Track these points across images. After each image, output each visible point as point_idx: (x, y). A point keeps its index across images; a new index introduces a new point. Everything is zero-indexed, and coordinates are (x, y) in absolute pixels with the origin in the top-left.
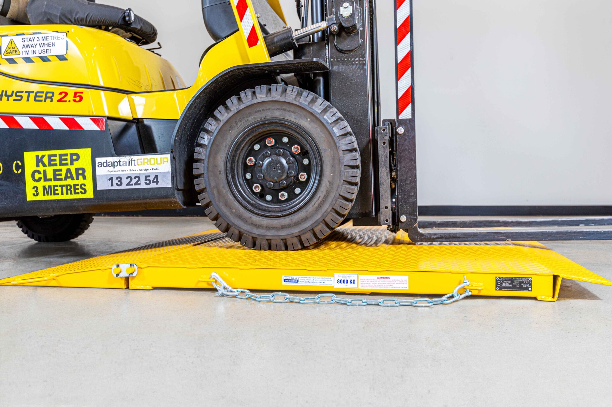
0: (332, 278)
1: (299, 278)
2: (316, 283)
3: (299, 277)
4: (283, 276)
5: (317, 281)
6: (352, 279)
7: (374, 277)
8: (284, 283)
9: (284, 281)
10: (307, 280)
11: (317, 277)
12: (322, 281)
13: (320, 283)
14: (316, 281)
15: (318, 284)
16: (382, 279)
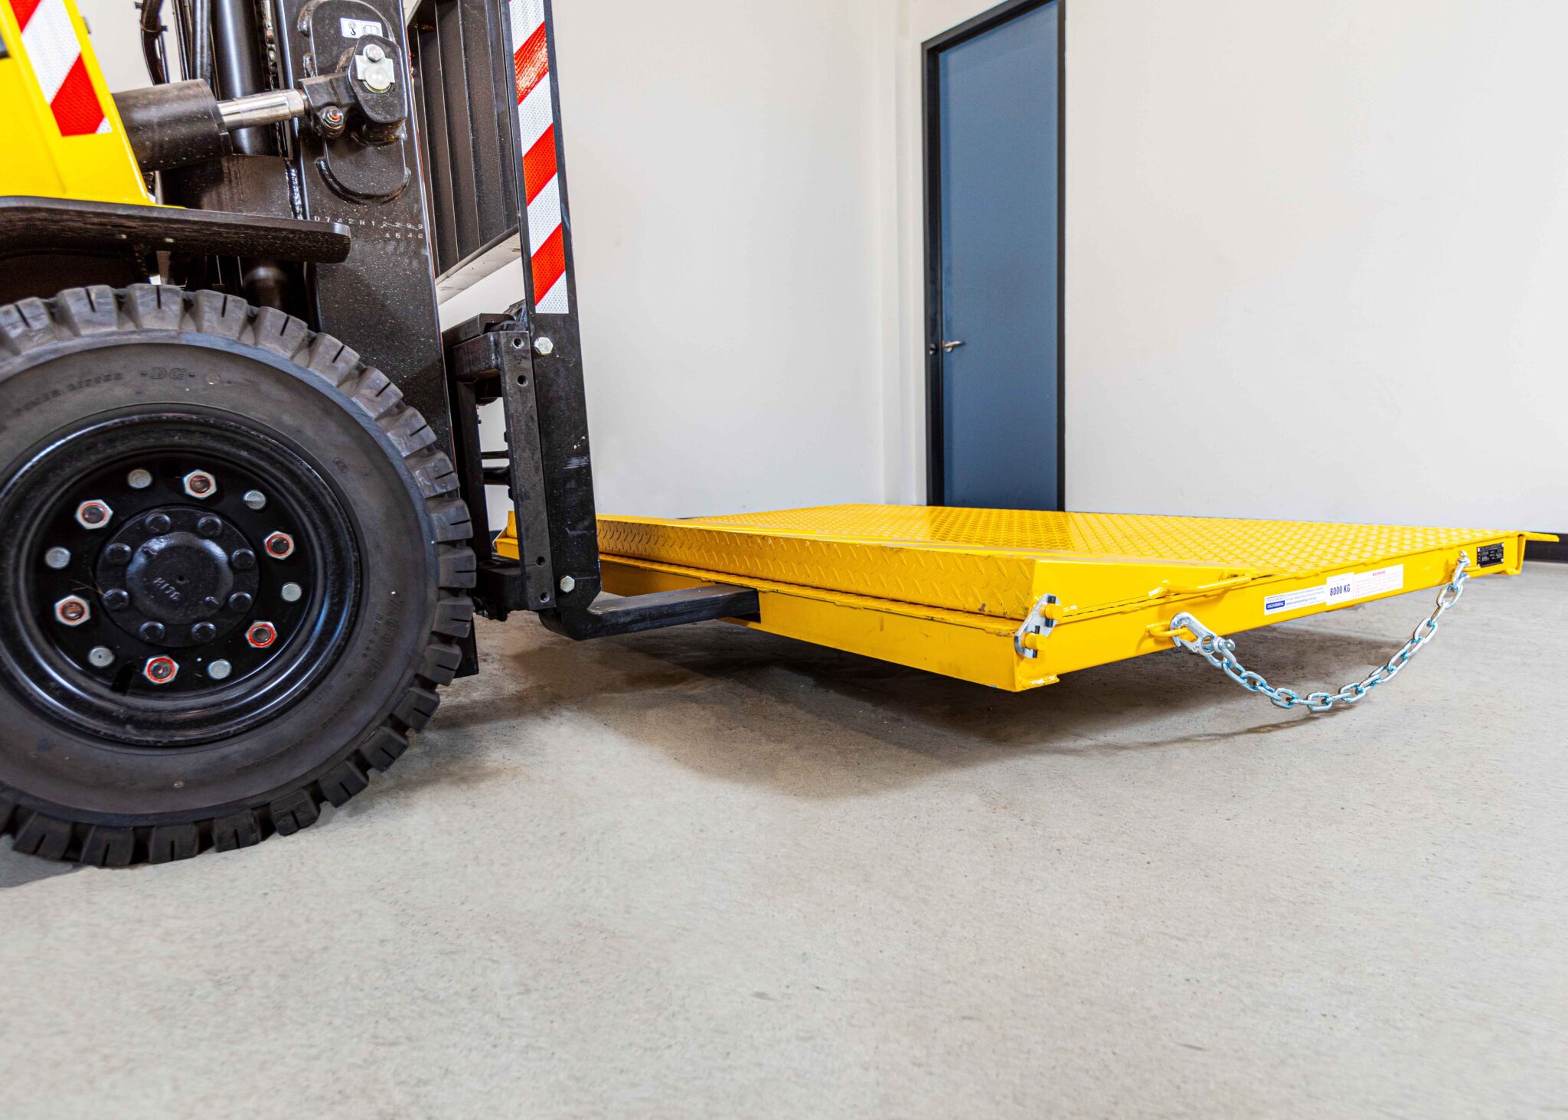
0: (1324, 586)
1: (1286, 596)
2: (1305, 602)
3: (1285, 594)
4: (1266, 598)
5: (1307, 598)
6: (1345, 583)
7: (1368, 575)
8: (1267, 612)
9: (1267, 609)
10: (1296, 598)
11: (1307, 590)
12: (1313, 597)
13: (1311, 601)
14: (1304, 598)
15: (1308, 604)
16: (1378, 576)
